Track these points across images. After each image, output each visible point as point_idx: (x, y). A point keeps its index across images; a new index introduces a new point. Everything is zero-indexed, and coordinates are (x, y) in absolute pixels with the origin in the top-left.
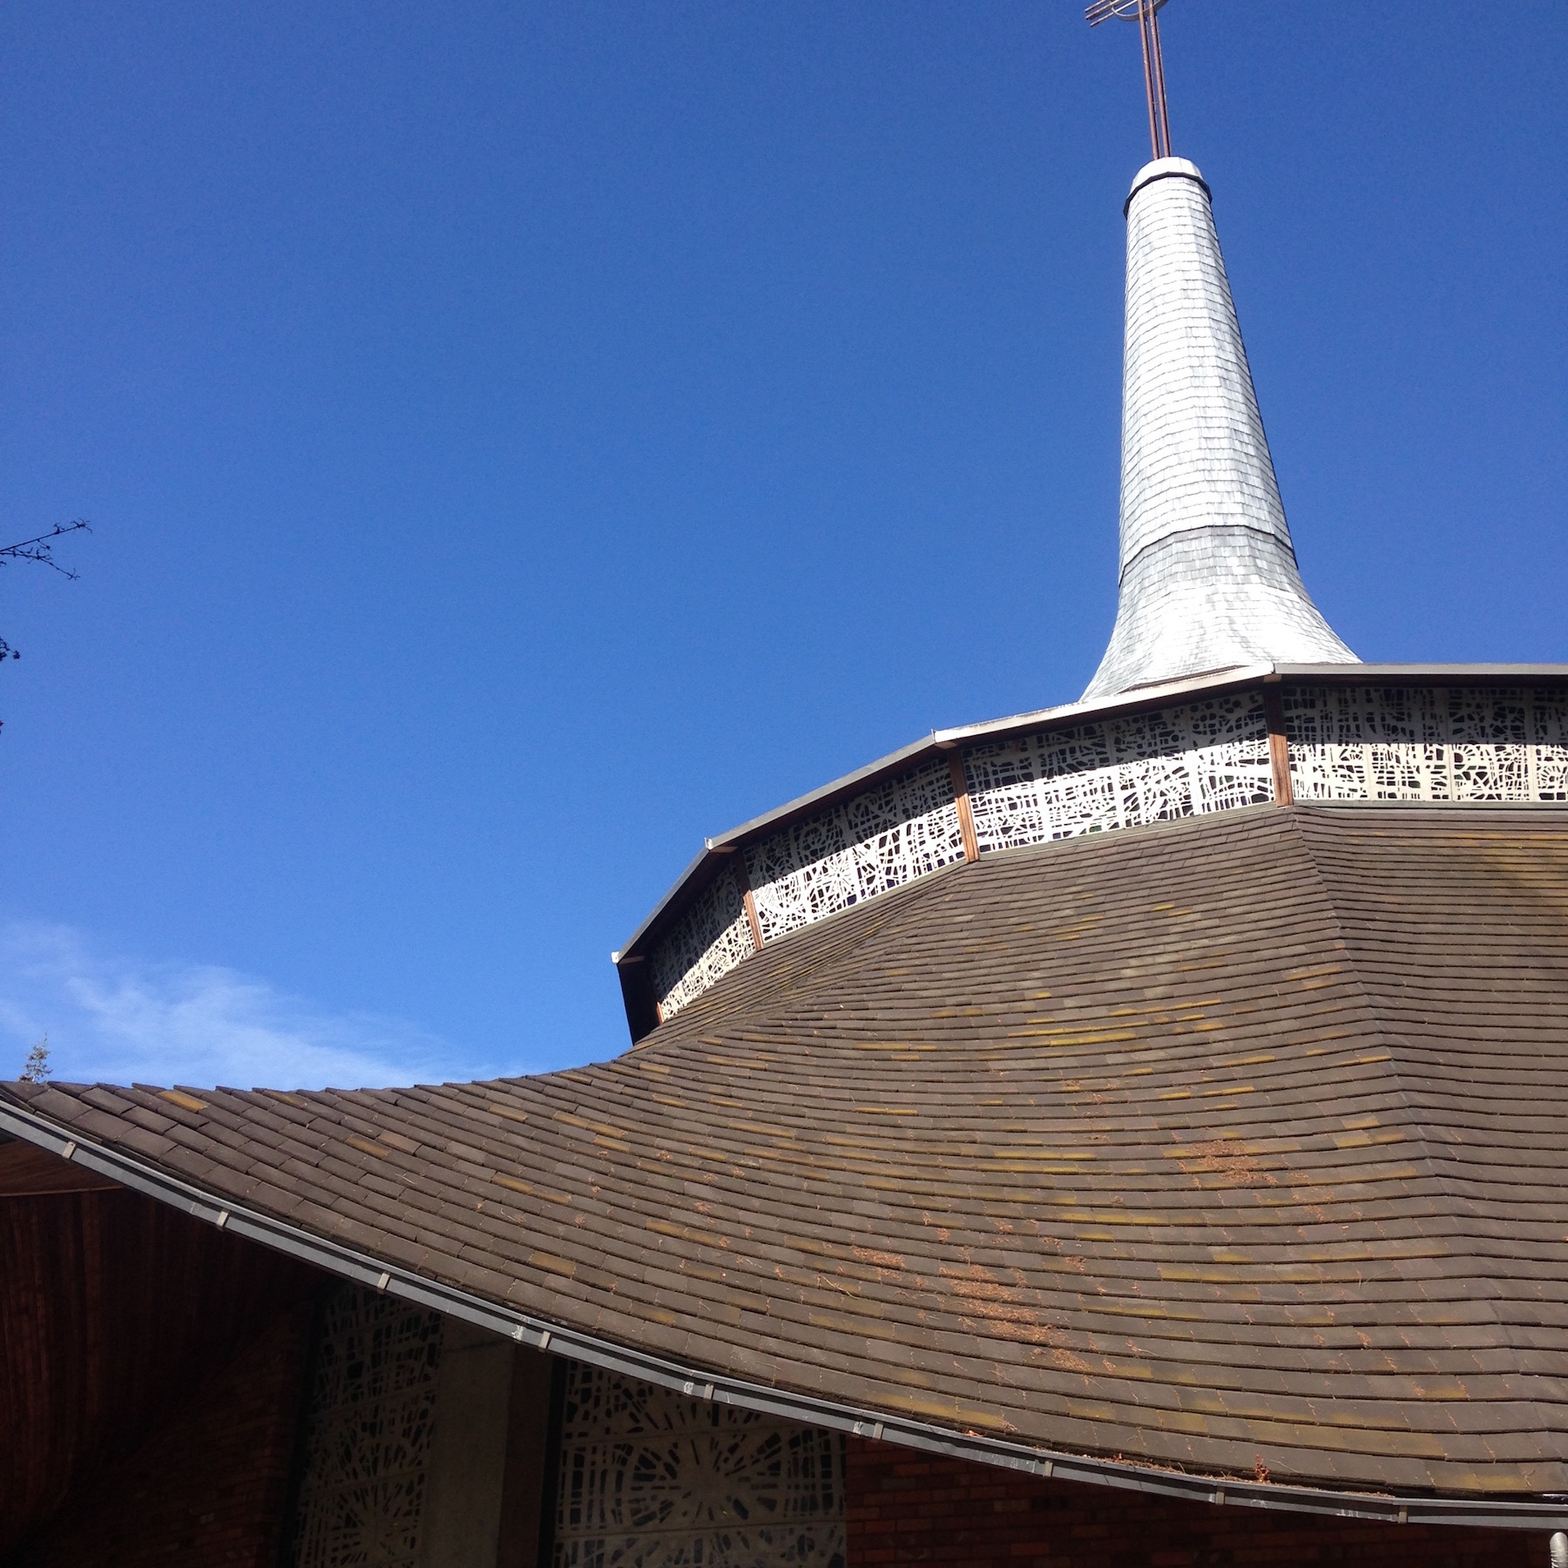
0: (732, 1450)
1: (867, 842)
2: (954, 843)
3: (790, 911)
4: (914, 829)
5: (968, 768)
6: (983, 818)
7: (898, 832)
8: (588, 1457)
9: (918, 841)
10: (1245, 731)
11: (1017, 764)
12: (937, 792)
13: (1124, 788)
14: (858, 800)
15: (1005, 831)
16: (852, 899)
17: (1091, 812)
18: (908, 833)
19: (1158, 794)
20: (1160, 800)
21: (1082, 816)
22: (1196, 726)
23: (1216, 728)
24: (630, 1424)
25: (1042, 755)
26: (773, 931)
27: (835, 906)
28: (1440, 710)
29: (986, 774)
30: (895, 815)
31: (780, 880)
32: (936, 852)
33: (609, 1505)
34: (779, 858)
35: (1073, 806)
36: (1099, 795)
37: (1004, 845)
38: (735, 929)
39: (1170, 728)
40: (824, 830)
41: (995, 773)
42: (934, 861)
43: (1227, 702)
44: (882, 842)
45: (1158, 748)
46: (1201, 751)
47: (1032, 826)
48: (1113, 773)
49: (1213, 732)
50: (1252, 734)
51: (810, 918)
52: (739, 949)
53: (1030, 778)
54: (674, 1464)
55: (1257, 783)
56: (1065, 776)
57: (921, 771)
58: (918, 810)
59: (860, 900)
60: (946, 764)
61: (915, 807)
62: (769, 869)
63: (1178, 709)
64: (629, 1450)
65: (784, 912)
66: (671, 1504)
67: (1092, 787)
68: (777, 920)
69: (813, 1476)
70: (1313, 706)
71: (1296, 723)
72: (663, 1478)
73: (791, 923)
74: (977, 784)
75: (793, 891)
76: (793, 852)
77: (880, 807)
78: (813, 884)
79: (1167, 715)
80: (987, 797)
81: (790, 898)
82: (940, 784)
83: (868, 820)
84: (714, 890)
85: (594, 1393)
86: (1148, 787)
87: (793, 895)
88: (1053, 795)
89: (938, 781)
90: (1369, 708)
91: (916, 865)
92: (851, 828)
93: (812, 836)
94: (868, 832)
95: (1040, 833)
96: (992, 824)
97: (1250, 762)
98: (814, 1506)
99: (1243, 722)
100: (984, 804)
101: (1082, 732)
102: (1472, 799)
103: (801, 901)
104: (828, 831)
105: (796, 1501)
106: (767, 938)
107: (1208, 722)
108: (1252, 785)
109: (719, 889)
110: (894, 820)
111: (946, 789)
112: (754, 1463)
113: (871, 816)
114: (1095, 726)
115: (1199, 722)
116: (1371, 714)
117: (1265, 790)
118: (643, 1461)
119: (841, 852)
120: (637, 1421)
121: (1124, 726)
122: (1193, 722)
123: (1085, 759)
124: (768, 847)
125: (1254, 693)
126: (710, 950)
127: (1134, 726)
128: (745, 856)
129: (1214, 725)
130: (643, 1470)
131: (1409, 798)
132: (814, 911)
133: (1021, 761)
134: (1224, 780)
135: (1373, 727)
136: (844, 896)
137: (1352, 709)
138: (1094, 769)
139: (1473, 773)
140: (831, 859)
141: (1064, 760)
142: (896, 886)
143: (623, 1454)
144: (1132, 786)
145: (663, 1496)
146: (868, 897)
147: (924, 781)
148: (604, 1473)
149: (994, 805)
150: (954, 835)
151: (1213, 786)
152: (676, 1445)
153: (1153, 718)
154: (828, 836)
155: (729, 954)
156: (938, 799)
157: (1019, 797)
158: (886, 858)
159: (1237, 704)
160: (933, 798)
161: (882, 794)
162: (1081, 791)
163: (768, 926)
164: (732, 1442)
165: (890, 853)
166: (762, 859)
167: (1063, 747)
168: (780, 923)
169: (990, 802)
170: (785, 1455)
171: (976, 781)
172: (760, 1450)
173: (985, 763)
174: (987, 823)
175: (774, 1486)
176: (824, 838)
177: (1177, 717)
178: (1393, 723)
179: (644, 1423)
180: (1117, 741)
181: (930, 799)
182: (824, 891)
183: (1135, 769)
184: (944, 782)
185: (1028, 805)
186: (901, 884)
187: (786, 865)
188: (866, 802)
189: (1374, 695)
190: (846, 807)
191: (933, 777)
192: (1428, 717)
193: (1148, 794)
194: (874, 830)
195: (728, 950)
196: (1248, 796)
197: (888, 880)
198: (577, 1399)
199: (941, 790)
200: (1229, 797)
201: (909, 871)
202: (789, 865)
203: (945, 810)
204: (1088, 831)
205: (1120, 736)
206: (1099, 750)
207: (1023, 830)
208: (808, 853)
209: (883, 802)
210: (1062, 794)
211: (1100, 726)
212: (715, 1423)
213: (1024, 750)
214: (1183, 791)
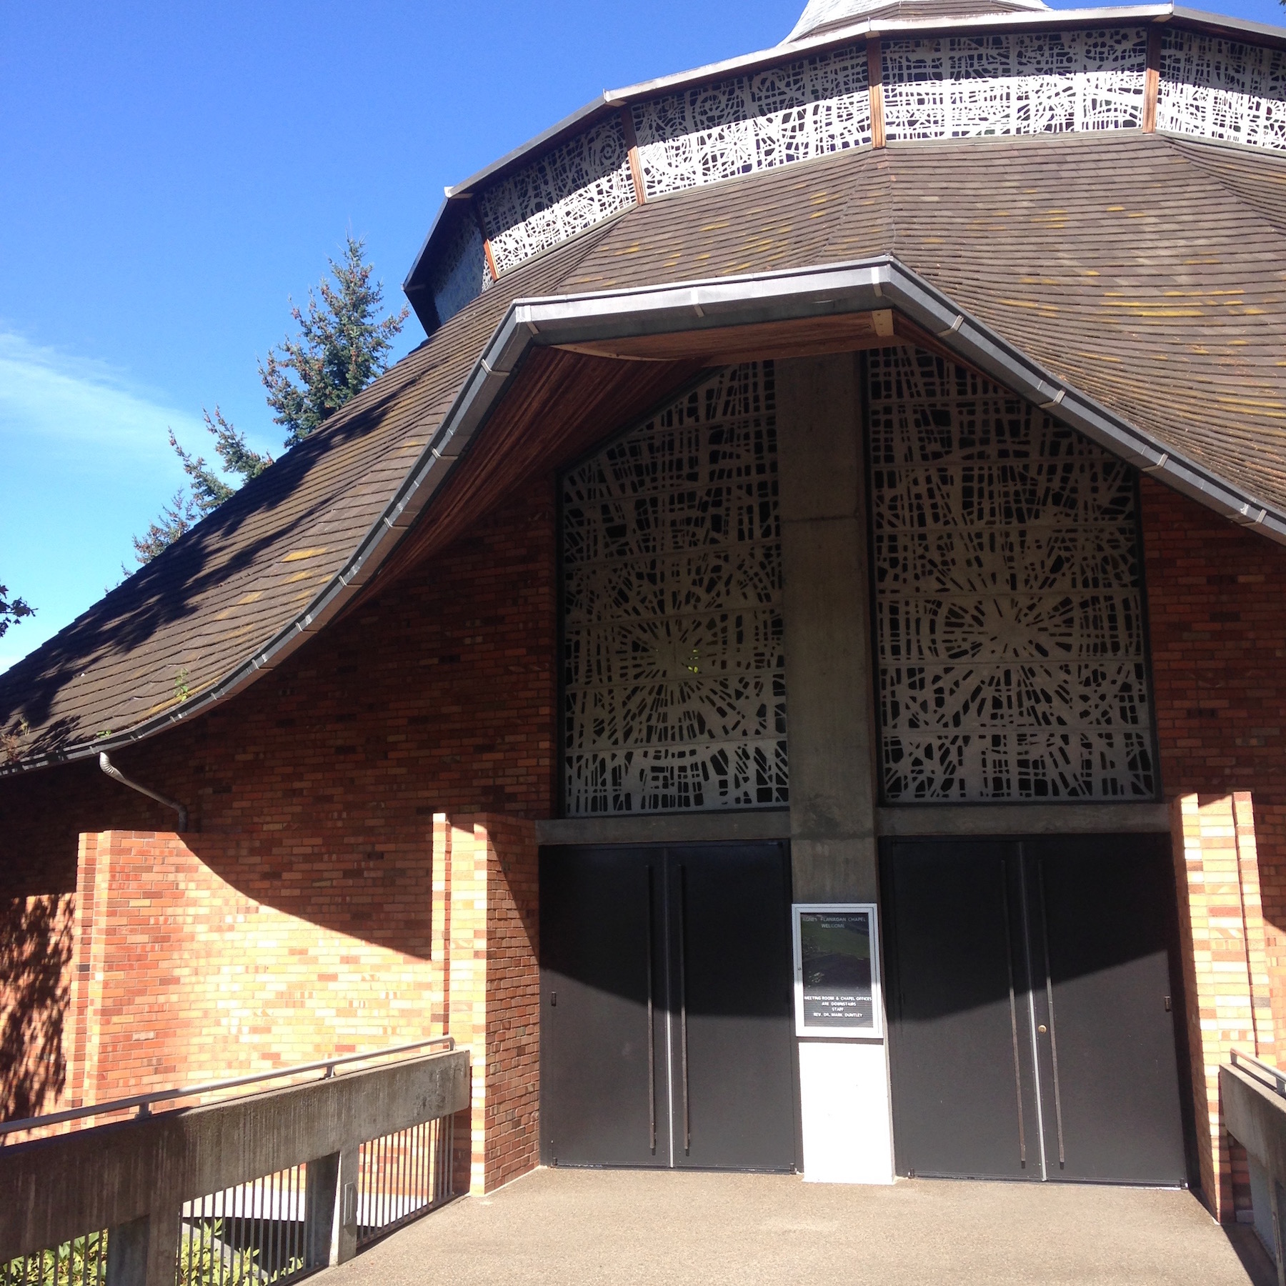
0: (1031, 608)
1: (769, 116)
2: (862, 129)
3: (679, 171)
4: (822, 110)
5: (885, 59)
6: (893, 109)
7: (804, 111)
8: (902, 609)
9: (824, 122)
10: (1127, 62)
11: (929, 63)
12: (851, 78)
13: (1020, 98)
14: (763, 75)
15: (912, 123)
16: (747, 168)
17: (988, 117)
18: (815, 113)
19: (1047, 108)
20: (1048, 114)
21: (980, 119)
22: (1088, 52)
23: (1105, 55)
24: (939, 586)
25: (952, 58)
26: (658, 188)
27: (728, 172)
28: (1265, 68)
29: (900, 68)
30: (803, 94)
31: (670, 140)
32: (842, 134)
33: (925, 644)
34: (671, 120)
35: (973, 108)
36: (997, 103)
37: (908, 136)
38: (609, 181)
39: (1067, 50)
40: (724, 99)
41: (909, 68)
42: (838, 142)
43: (1117, 33)
44: (786, 119)
45: (1054, 66)
46: (1089, 75)
47: (936, 122)
48: (1012, 83)
49: (1102, 59)
50: (1133, 65)
51: (699, 180)
52: (612, 200)
53: (939, 77)
54: (980, 616)
55: (1130, 111)
56: (971, 80)
57: (836, 56)
58: (828, 93)
59: (755, 169)
60: (864, 53)
61: (825, 90)
62: (659, 128)
63: (1076, 33)
64: (939, 605)
65: (672, 172)
66: (980, 645)
67: (993, 94)
68: (664, 178)
69: (1102, 628)
70: (1181, 49)
71: (1167, 62)
72: (970, 626)
73: (679, 183)
74: (891, 76)
75: (684, 153)
76: (688, 114)
77: (788, 85)
78: (707, 148)
79: (1066, 37)
80: (898, 90)
81: (680, 159)
82: (856, 70)
83: (774, 95)
84: (584, 141)
85: (901, 561)
86: (1039, 101)
87: (684, 157)
88: (957, 96)
89: (853, 68)
90: (1219, 57)
91: (820, 144)
92: (754, 100)
93: (709, 102)
94: (772, 106)
95: (942, 129)
96: (900, 115)
97: (1128, 90)
98: (1104, 650)
99: (1127, 54)
100: (895, 96)
101: (991, 41)
102: (1271, 147)
103: (692, 163)
104: (729, 100)
105: (1088, 646)
106: (650, 194)
107: (1098, 49)
108: (1125, 112)
109: (592, 140)
110: (801, 98)
111: (860, 76)
112: (1051, 618)
113: (776, 92)
114: (1003, 37)
115: (1092, 48)
116: (1219, 63)
117: (1135, 117)
118: (951, 612)
119: (741, 122)
120: (944, 584)
121: (1027, 41)
122: (1087, 48)
123: (990, 67)
124: (659, 107)
125: (1140, 29)
126: (570, 197)
127: (1036, 43)
128: (633, 113)
129: (1103, 53)
130: (953, 620)
131: (1232, 140)
132: (705, 174)
133: (933, 61)
134: (1104, 103)
135: (1218, 74)
136: (740, 164)
137: (1208, 56)
138: (996, 77)
139: (1276, 125)
140: (729, 127)
141: (972, 65)
142: (796, 161)
143: (934, 607)
144: (1027, 98)
145: (971, 638)
146: (764, 168)
147: (838, 66)
148: (918, 621)
149: (904, 98)
150: (863, 121)
151: (1094, 108)
152: (980, 603)
153: (1052, 38)
154: (727, 105)
155: (596, 205)
156: (851, 85)
157: (927, 94)
158: (789, 133)
159: (1125, 37)
160: (846, 83)
161: (791, 72)
162: (983, 95)
163: (653, 182)
164: (1030, 603)
165: (793, 129)
166: (652, 117)
167: (971, 52)
168: (665, 180)
169: (901, 94)
170: (1077, 614)
171: (890, 72)
172: (1056, 609)
173: (901, 57)
174: (896, 114)
175: (1070, 635)
176: (723, 106)
177: (1073, 40)
178: (1232, 73)
179: (949, 585)
180: (1020, 55)
181: (842, 84)
182: (719, 157)
183: (1032, 83)
184: (859, 69)
185: (935, 103)
186: (801, 160)
187: (679, 127)
188: (771, 78)
189: (1224, 47)
190: (750, 79)
191: (848, 63)
192: (1256, 72)
193: (1039, 107)
194: (779, 106)
195: (596, 200)
196: (1121, 121)
197: (787, 155)
198: (886, 565)
199: (855, 77)
200: (1105, 120)
201: (812, 149)
202: (682, 127)
203: (857, 96)
204: (983, 133)
205: (1023, 50)
206: (1004, 60)
207: (927, 125)
208: (704, 118)
209: (791, 79)
210: (966, 97)
211: (1007, 38)
212: (1014, 587)
213: (937, 50)
214: (1068, 109)
